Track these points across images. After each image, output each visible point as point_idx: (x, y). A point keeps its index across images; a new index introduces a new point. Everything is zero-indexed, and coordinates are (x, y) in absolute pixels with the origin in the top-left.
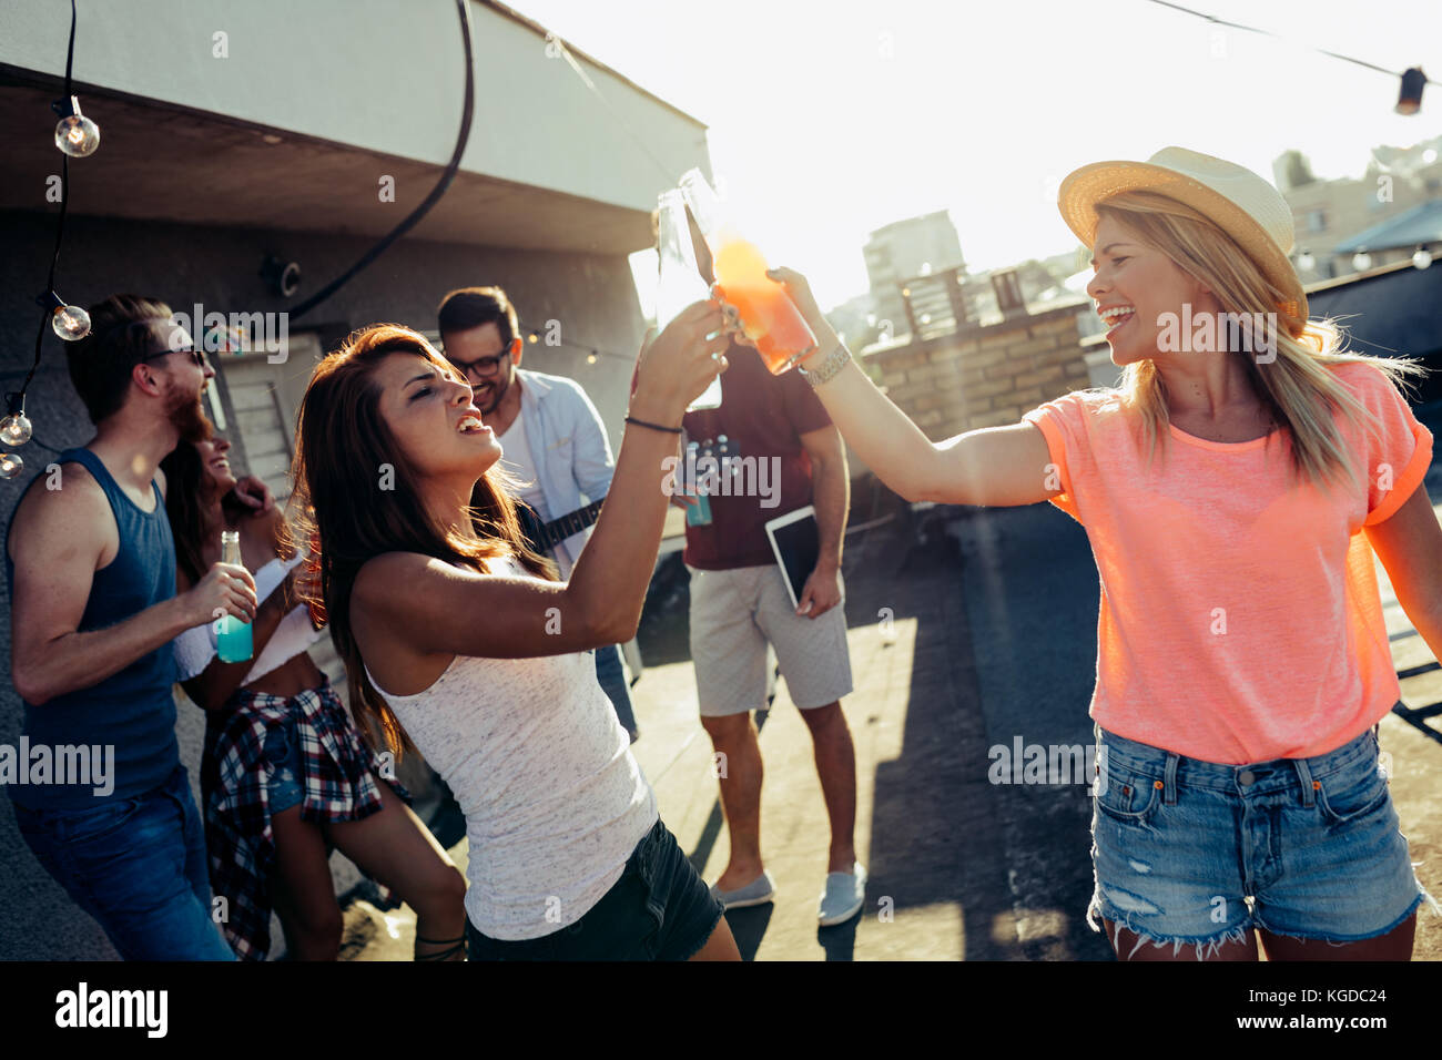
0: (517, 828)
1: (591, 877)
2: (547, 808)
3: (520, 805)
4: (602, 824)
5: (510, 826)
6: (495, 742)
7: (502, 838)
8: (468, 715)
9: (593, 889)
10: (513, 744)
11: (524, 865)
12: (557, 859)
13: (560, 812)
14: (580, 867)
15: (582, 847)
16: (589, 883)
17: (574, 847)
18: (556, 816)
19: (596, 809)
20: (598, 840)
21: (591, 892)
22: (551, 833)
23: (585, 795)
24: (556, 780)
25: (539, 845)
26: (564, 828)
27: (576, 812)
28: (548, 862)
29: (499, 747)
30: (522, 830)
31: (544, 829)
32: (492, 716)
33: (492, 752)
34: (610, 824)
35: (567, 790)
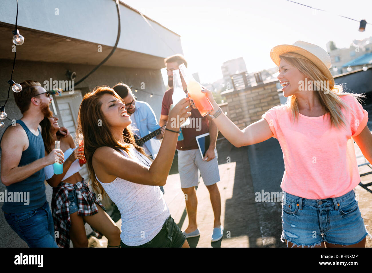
0: (135, 217)
1: (154, 229)
2: (143, 212)
3: (136, 211)
4: (157, 216)
5: (133, 216)
6: (130, 195)
7: (131, 219)
8: (123, 188)
9: (155, 232)
10: (135, 195)
11: (137, 226)
12: (145, 225)
13: (146, 213)
14: (151, 227)
15: (152, 222)
16: (153, 231)
17: (150, 221)
18: (145, 214)
19: (155, 212)
20: (156, 220)
21: (154, 233)
22: (144, 218)
23: (153, 208)
24: (145, 204)
25: (141, 221)
26: (147, 217)
27: (150, 213)
28: (143, 226)
29: (131, 196)
30: (136, 217)
31: (142, 217)
32: (129, 188)
33: (129, 197)
34: (159, 216)
35: (148, 207)
